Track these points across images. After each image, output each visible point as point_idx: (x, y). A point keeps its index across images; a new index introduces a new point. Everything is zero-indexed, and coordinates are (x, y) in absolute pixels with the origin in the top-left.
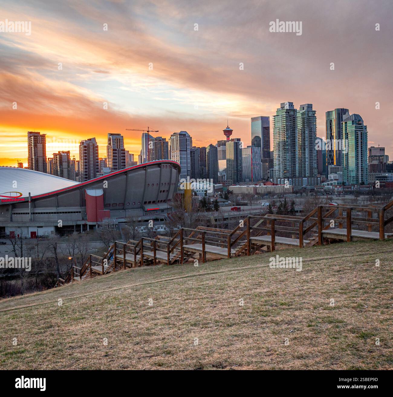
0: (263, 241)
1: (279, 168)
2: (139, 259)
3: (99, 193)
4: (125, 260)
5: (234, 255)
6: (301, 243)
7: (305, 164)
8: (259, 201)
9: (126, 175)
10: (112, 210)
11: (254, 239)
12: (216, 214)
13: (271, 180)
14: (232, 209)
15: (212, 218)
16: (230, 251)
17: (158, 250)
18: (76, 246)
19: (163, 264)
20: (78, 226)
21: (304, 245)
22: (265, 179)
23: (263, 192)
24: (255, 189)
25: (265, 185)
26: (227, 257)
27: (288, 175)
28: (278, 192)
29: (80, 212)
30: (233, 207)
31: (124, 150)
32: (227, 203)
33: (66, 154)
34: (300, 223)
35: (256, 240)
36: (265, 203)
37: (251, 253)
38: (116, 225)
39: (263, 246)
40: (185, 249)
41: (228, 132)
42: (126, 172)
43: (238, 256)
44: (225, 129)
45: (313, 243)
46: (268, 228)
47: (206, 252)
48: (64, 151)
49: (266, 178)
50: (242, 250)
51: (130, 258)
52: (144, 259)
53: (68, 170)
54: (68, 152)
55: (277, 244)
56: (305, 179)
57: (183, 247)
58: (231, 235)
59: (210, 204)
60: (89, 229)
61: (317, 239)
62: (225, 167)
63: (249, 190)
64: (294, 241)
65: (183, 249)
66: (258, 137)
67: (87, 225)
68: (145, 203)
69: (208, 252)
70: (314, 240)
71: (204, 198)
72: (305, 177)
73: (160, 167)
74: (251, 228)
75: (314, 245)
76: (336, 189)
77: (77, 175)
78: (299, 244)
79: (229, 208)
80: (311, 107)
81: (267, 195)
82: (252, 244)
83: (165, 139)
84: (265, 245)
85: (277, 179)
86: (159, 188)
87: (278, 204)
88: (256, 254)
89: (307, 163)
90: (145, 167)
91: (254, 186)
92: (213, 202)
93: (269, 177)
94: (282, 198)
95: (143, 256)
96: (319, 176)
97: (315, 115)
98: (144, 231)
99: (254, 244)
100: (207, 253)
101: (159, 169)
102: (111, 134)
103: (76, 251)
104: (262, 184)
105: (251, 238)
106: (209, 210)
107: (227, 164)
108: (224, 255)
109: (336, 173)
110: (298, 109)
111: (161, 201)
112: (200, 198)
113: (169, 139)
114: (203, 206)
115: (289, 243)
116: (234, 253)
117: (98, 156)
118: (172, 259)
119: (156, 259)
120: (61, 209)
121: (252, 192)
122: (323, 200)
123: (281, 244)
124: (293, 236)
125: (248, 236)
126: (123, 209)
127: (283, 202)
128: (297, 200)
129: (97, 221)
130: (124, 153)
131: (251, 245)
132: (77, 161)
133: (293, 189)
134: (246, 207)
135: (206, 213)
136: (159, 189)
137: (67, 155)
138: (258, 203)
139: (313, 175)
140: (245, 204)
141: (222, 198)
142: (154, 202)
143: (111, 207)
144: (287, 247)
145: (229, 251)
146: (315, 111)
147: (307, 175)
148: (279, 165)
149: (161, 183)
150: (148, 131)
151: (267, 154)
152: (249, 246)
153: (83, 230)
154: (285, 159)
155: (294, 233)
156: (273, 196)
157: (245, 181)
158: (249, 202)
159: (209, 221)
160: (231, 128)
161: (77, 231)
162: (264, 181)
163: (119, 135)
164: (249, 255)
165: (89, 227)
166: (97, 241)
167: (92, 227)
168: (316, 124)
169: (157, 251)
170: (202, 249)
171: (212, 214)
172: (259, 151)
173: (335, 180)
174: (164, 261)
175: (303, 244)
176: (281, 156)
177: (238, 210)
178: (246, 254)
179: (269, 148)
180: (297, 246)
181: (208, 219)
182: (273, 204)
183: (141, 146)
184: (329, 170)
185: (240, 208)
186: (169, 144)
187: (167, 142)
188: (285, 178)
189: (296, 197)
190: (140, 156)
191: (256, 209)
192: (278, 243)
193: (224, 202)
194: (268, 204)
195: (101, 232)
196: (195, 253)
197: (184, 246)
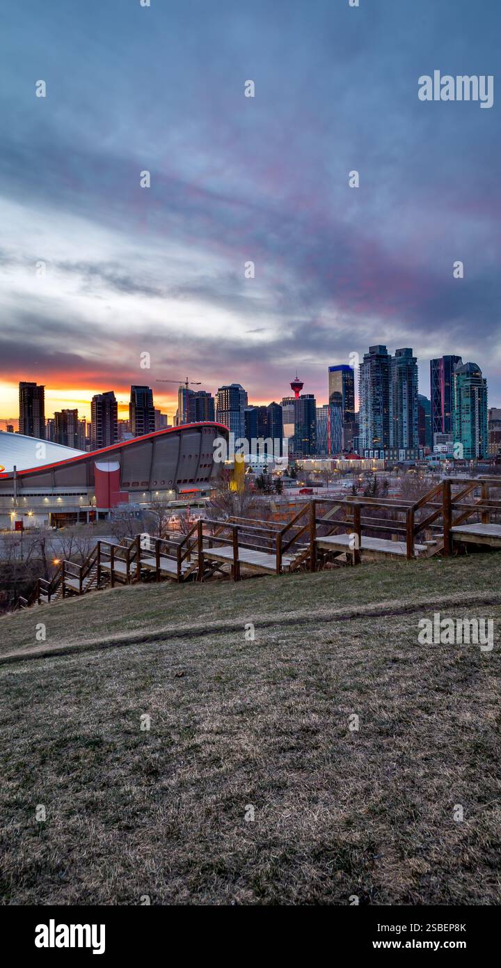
0: (339, 545)
1: (367, 436)
2: (133, 570)
3: (113, 467)
4: (113, 572)
5: (287, 570)
6: (410, 549)
7: (402, 431)
8: (338, 481)
9: (152, 442)
10: (131, 491)
11: (322, 542)
12: (278, 498)
13: (356, 451)
14: (301, 492)
15: (272, 503)
16: (281, 563)
17: (163, 556)
18: (73, 543)
19: (170, 581)
20: (83, 514)
21: (416, 553)
22: (347, 451)
23: (344, 468)
24: (334, 465)
25: (347, 458)
26: (275, 573)
27: (379, 445)
28: (365, 469)
29: (86, 494)
30: (302, 489)
31: (153, 408)
32: (293, 483)
33: (72, 414)
34: (409, 512)
35: (326, 543)
36: (347, 483)
37: (317, 566)
38: (136, 512)
39: (338, 553)
40: (205, 555)
41: (297, 386)
42: (152, 438)
43: (294, 570)
44: (293, 381)
45: (433, 550)
46: (348, 521)
47: (239, 562)
48: (70, 409)
49: (349, 448)
50: (302, 560)
51: (120, 567)
52: (142, 571)
53: (75, 435)
54: (76, 411)
55: (364, 552)
56: (402, 452)
57: (203, 553)
58: (283, 533)
59: (270, 484)
60: (99, 518)
61: (442, 543)
62: (293, 433)
63: (326, 466)
64: (396, 546)
65: (202, 555)
66: (338, 393)
67: (95, 512)
68: (179, 482)
69: (242, 562)
70: (435, 544)
71: (262, 476)
72: (402, 448)
73: (200, 431)
74: (318, 522)
75: (435, 555)
76: (445, 465)
77: (88, 442)
78: (405, 553)
79: (297, 491)
80: (411, 353)
81: (349, 472)
82: (318, 549)
83: (210, 394)
84: (341, 553)
85: (364, 450)
86: (199, 461)
87: (365, 485)
88: (327, 568)
89: (405, 429)
90: (180, 431)
91: (331, 460)
92: (275, 481)
93: (352, 448)
94: (371, 477)
95: (140, 565)
96: (421, 447)
97: (416, 364)
98: (176, 521)
99: (322, 550)
100: (241, 564)
101: (199, 434)
102: (136, 387)
103: (74, 549)
104: (343, 457)
105: (318, 539)
106: (268, 492)
107: (295, 429)
108: (269, 569)
109: (444, 443)
110: (393, 355)
111: (202, 479)
112: (257, 475)
113: (216, 395)
114: (260, 487)
115: (386, 550)
116: (287, 566)
117: (116, 417)
118: (184, 572)
119: (159, 571)
120: (59, 490)
121: (329, 468)
122: (428, 479)
123: (372, 551)
124: (393, 536)
125: (313, 536)
126: (148, 490)
127: (372, 483)
128: (391, 479)
129: (109, 507)
130: (153, 413)
131: (317, 552)
132: (88, 424)
133: (385, 464)
134: (320, 490)
135: (264, 498)
136: (198, 463)
137: (74, 415)
138: (337, 483)
139: (414, 446)
140: (320, 485)
141: (287, 476)
142: (191, 481)
143: (131, 488)
144: (383, 557)
145: (279, 561)
146: (416, 359)
147: (405, 446)
148: (367, 431)
149: (202, 453)
150: (187, 384)
151: (350, 417)
152: (314, 553)
153: (90, 520)
154: (374, 424)
155: (396, 532)
156: (358, 474)
157: (319, 453)
158: (325, 482)
159: (268, 508)
160: (301, 381)
161: (81, 520)
162: (345, 453)
163: (146, 387)
164: (314, 571)
165: (99, 515)
166: (107, 535)
167: (102, 516)
168: (417, 376)
169: (161, 559)
170: (233, 558)
171: (272, 499)
172: (340, 411)
173: (443, 452)
174: (172, 576)
175: (413, 552)
176: (369, 419)
177: (310, 492)
178: (308, 569)
179: (353, 408)
180: (402, 556)
181: (266, 505)
182: (358, 485)
183: (177, 403)
184: (435, 439)
185: (312, 490)
186: (216, 401)
187: (213, 399)
188: (374, 449)
189: (390, 476)
190: (176, 419)
191: (334, 492)
192: (367, 550)
193: (290, 482)
194: (351, 484)
195: (115, 523)
196: (222, 563)
197: (204, 550)
